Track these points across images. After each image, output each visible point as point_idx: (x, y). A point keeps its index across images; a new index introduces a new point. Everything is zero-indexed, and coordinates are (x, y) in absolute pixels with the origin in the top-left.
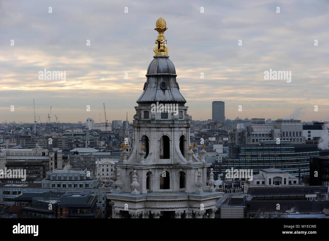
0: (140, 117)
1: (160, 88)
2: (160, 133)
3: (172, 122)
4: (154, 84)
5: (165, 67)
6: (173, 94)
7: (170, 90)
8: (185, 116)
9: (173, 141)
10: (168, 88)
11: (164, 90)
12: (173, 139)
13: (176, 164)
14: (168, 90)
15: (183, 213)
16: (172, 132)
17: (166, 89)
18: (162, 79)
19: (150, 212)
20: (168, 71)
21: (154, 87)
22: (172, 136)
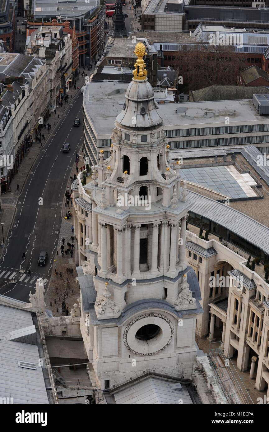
0: (121, 138)
1: (140, 114)
2: (140, 155)
3: (151, 145)
4: (135, 108)
5: (145, 93)
6: (152, 118)
7: (149, 114)
8: (162, 134)
9: (151, 161)
10: (147, 113)
11: (143, 115)
12: (151, 159)
13: (154, 180)
14: (147, 114)
15: (160, 224)
16: (151, 154)
17: (145, 114)
18: (141, 104)
19: (132, 224)
20: (148, 97)
21: (134, 112)
22: (151, 157)
